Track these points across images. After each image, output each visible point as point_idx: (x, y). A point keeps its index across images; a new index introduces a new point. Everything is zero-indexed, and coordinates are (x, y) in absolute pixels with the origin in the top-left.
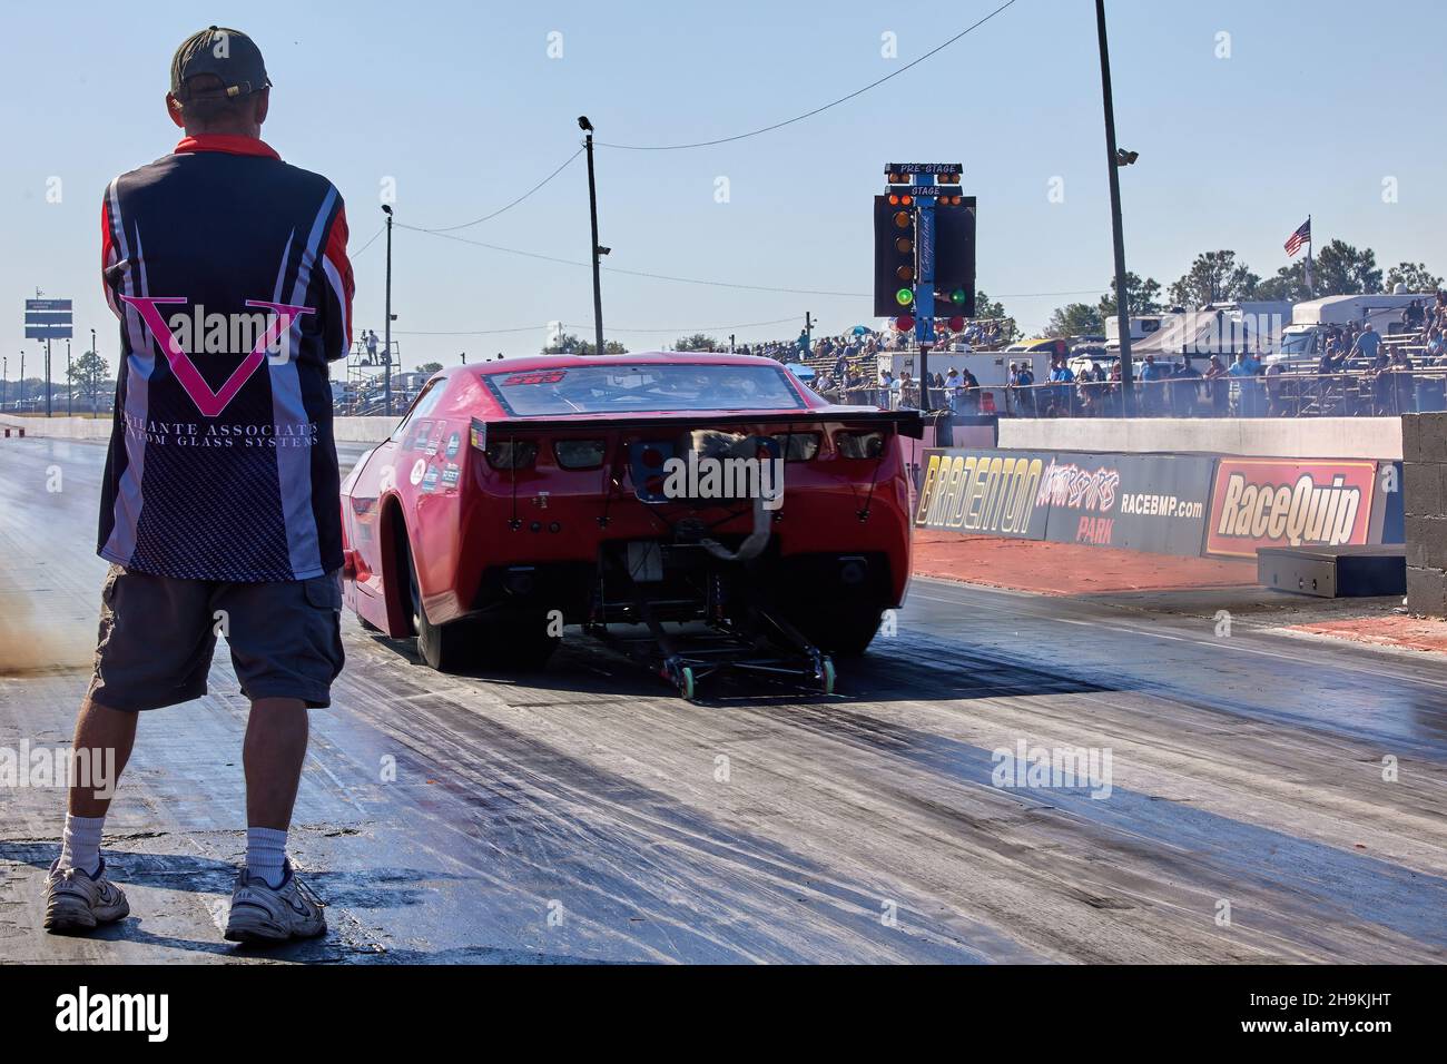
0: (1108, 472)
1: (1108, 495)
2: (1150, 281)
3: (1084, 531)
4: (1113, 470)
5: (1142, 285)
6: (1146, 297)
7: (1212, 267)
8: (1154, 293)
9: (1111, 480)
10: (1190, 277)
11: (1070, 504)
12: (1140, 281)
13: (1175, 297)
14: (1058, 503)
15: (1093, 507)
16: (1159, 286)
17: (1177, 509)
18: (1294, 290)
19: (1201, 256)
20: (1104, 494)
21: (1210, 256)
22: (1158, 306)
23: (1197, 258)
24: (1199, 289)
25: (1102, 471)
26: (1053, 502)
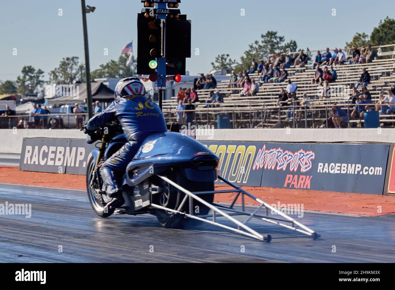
0: (306, 152)
1: (306, 164)
2: (40, 70)
3: (290, 182)
4: (309, 151)
5: (36, 72)
6: (38, 77)
7: (69, 64)
8: (41, 75)
9: (309, 156)
10: (59, 69)
11: (278, 168)
12: (34, 70)
13: (52, 77)
14: (269, 168)
15: (295, 170)
16: (43, 72)
17: (362, 170)
18: (107, 75)
19: (64, 59)
20: (304, 163)
21: (68, 59)
22: (43, 82)
23: (62, 60)
24: (62, 74)
25: (301, 151)
26: (265, 167)
